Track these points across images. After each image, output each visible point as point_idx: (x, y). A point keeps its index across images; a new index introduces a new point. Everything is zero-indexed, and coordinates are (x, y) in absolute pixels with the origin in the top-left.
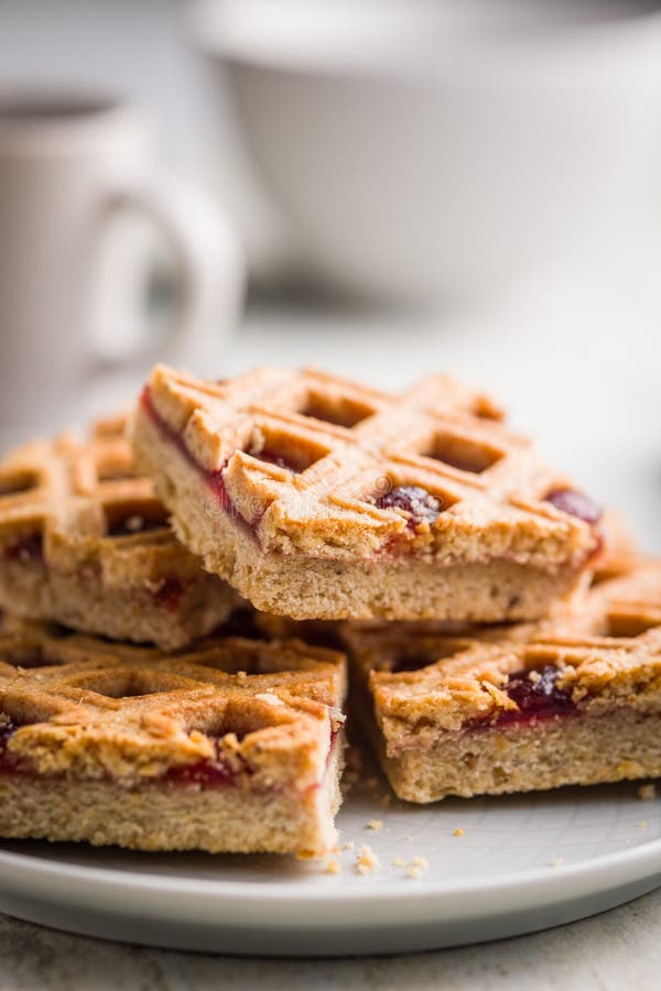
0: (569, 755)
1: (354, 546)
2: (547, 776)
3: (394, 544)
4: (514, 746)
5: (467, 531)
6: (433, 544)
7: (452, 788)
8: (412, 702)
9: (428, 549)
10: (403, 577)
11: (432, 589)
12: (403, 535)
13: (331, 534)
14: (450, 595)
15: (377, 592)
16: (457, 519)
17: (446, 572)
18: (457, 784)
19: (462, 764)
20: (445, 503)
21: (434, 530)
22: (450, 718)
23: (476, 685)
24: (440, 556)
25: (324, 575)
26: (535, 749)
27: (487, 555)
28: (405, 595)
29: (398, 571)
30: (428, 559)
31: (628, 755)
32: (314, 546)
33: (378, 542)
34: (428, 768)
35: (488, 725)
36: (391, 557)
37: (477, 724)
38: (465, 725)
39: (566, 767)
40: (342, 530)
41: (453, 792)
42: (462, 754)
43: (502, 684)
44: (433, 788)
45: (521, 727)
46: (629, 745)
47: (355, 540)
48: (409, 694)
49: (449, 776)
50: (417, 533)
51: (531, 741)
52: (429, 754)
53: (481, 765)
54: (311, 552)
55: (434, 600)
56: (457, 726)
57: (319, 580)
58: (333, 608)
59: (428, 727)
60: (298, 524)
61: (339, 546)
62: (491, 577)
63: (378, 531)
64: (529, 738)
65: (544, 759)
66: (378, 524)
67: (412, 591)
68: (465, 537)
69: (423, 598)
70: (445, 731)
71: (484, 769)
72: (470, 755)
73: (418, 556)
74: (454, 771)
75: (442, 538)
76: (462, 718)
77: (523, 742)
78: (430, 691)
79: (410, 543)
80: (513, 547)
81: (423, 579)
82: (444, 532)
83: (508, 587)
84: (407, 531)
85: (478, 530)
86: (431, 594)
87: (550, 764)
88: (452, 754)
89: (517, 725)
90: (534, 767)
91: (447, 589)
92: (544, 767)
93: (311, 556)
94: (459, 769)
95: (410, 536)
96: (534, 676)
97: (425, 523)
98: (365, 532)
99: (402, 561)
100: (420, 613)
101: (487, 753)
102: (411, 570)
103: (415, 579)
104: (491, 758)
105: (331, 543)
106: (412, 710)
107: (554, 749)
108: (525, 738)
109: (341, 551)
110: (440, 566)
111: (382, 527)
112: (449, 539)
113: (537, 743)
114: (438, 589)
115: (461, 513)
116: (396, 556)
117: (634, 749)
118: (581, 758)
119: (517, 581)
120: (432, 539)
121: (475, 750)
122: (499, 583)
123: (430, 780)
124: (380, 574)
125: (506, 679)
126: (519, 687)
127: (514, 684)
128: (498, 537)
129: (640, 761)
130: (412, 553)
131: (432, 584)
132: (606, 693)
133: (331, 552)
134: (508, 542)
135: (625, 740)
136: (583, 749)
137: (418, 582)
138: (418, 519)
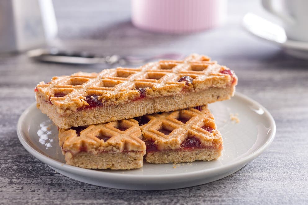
0: (100, 116)
1: (174, 91)
2: (95, 121)
3: (184, 89)
4: (88, 114)
5: (201, 82)
6: (193, 87)
7: (73, 125)
8: (65, 105)
9: (193, 89)
10: (189, 97)
11: (197, 98)
12: (186, 87)
13: (168, 90)
14: (202, 99)
15: (184, 102)
16: (197, 80)
17: (199, 93)
18: (74, 124)
19: (76, 119)
20: (194, 78)
21: (193, 84)
22: (74, 108)
23: (80, 100)
24: (196, 89)
25: (170, 100)
26: (93, 115)
27: (207, 87)
28: (191, 101)
29: (187, 95)
30: (193, 91)
31: (113, 115)
32: (165, 93)
33: (180, 89)
34: (68, 120)
35: (82, 110)
36: (185, 92)
37: (80, 109)
38: (77, 109)
39: (99, 119)
40: (170, 88)
41: (73, 126)
42: (76, 117)
43: (85, 99)
44: (68, 125)
45: (90, 110)
46: (114, 113)
47: (174, 90)
48: (63, 102)
49: (73, 122)
50: (189, 86)
51: (92, 113)
52: (68, 117)
53: (80, 119)
54: (164, 95)
55: (199, 101)
56: (75, 110)
57: (169, 102)
58: (175, 107)
59: (68, 110)
60: (160, 89)
61: (171, 92)
62: (210, 92)
63: (179, 87)
64: (91, 112)
65: (94, 117)
66: (179, 85)
67: (193, 100)
68: (200, 84)
69: (196, 101)
70: (72, 111)
71: (81, 120)
72: (77, 117)
73: (191, 91)
74: (74, 121)
75: (195, 85)
76: (77, 108)
77: (90, 113)
78: (69, 102)
79: (188, 88)
80: (213, 83)
81: (194, 96)
82: (195, 84)
83: (216, 94)
84: (186, 86)
85: (203, 81)
86: (197, 99)
87: (96, 118)
88: (73, 117)
89: (89, 109)
90: (92, 119)
91: (200, 97)
92: (94, 119)
93: (165, 96)
94: (75, 120)
95: (187, 86)
96: (92, 97)
97: (190, 83)
98: (176, 88)
99: (187, 93)
100: (196, 104)
101: (82, 116)
102: (191, 95)
103: (192, 97)
104: (82, 117)
105: (169, 92)
106: (65, 106)
107: (97, 114)
108: (90, 112)
109: (172, 93)
110: (197, 92)
111: (180, 86)
112: (197, 85)
113: (93, 113)
114: (199, 98)
115: (198, 79)
116: (186, 92)
117: (115, 114)
118: (103, 117)
119: (217, 92)
120: (193, 86)
121: (79, 116)
122: (213, 93)
123: (68, 123)
124: (183, 97)
125: (86, 98)
126: (89, 100)
127: (88, 99)
128: (208, 82)
129: (116, 117)
130: (189, 91)
131: (197, 97)
132: (109, 101)
133: (169, 94)
134: (211, 83)
135: (113, 112)
136: (104, 114)
137: (193, 97)
138: (188, 82)
